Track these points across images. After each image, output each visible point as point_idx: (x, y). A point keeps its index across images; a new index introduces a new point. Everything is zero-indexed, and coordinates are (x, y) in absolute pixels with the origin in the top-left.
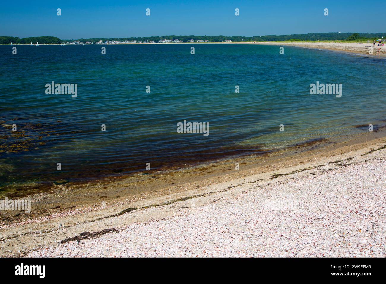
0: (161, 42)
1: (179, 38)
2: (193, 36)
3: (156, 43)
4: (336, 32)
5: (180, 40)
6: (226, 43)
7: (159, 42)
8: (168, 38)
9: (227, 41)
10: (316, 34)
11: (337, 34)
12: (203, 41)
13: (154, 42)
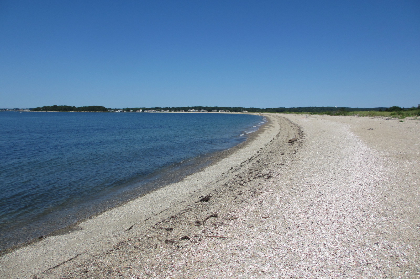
0: (190, 112)
1: (205, 108)
2: (217, 107)
3: (186, 112)
4: (333, 106)
5: (205, 110)
6: (243, 113)
7: (188, 112)
8: (195, 108)
9: (244, 111)
10: (317, 107)
11: (334, 107)
12: (224, 111)
13: (184, 111)
